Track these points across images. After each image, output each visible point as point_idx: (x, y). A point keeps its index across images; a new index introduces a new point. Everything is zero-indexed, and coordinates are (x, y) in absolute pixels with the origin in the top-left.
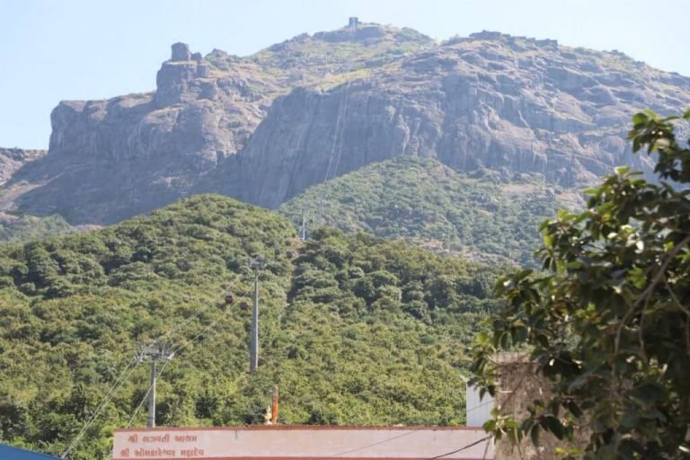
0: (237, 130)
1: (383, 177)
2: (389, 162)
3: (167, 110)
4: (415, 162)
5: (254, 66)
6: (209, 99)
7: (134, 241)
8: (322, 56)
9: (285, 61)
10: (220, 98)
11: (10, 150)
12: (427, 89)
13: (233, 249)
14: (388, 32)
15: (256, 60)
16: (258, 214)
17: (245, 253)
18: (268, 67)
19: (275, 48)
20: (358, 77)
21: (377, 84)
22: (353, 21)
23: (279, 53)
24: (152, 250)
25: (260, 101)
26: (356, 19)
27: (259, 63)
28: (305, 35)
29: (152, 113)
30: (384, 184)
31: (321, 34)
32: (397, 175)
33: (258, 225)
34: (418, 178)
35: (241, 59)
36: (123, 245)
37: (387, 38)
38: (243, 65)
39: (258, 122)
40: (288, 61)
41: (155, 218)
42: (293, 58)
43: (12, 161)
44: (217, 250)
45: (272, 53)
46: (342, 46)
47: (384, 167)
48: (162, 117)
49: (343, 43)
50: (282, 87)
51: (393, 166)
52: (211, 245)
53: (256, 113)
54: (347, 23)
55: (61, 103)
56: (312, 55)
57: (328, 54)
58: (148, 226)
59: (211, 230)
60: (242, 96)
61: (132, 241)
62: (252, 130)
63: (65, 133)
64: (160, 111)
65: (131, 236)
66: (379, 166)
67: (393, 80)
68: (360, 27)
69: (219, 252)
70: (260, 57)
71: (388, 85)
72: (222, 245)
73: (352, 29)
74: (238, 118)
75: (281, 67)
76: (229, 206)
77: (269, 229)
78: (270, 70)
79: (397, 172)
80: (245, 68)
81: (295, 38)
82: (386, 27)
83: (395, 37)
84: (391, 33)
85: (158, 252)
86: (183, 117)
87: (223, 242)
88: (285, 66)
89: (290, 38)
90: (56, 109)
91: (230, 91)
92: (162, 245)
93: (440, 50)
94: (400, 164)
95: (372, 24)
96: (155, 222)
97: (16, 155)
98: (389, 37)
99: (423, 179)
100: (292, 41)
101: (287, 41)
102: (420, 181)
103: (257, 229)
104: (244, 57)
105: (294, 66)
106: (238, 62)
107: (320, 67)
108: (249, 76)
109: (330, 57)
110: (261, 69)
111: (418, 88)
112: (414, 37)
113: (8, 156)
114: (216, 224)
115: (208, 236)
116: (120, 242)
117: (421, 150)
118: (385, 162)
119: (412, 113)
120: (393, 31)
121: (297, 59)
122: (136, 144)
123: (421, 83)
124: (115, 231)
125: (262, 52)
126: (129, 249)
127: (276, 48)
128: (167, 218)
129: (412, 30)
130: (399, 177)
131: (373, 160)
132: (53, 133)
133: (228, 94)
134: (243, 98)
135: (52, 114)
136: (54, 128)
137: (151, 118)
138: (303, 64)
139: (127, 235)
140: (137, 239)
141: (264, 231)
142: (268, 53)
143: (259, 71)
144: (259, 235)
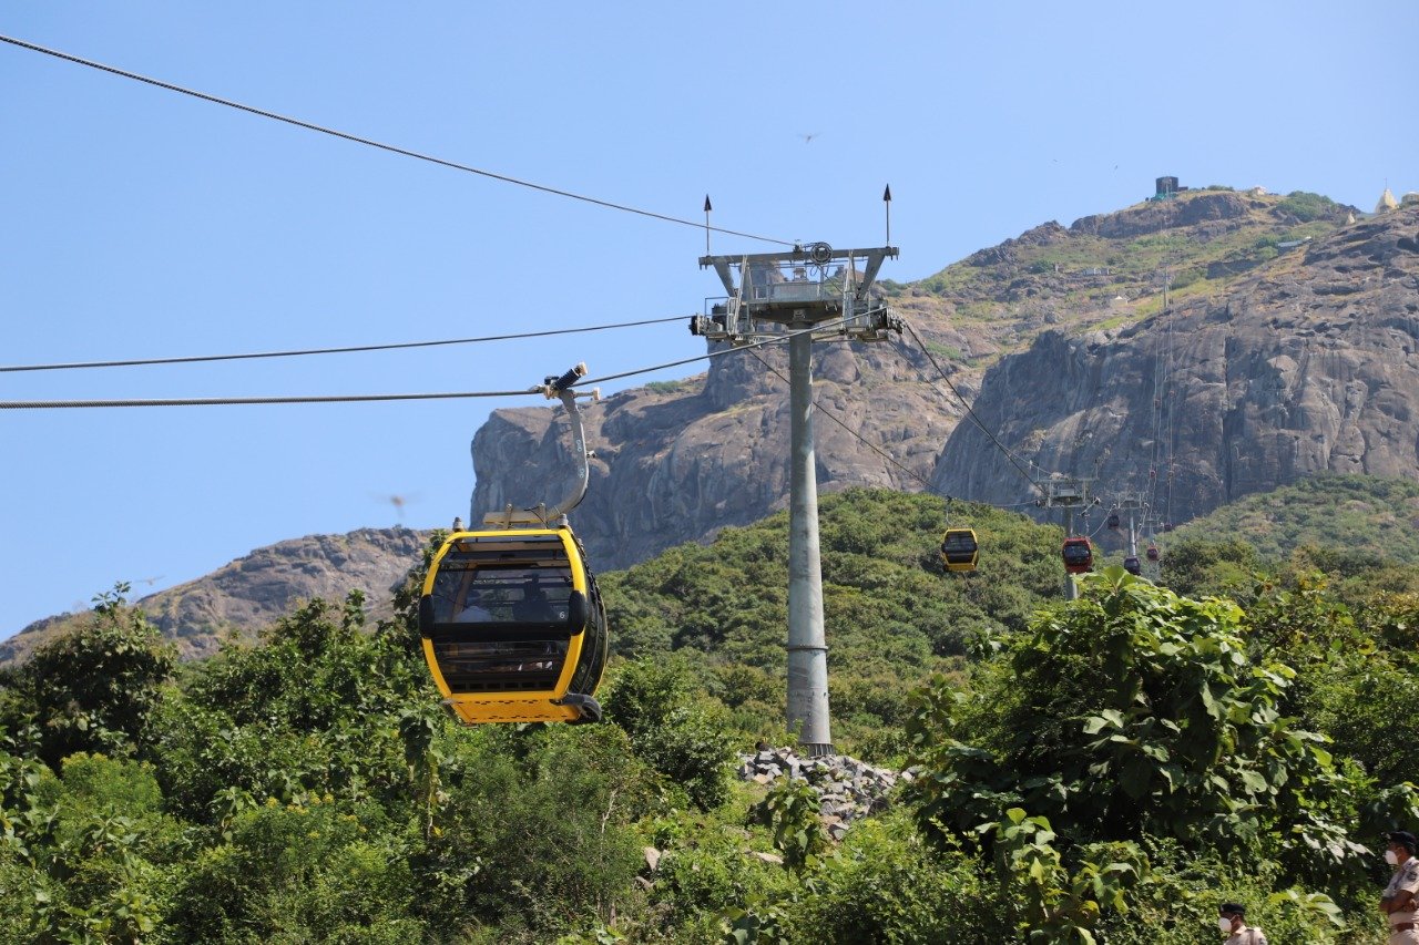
0: (903, 447)
1: (1278, 526)
2: (1293, 491)
3: (734, 411)
4: (1358, 487)
5: (934, 300)
6: (833, 379)
7: (673, 604)
8: (1096, 269)
9: (1007, 283)
10: (858, 376)
11: (385, 533)
12: (1375, 309)
13: (944, 605)
14: (1253, 205)
15: (938, 288)
16: (1002, 524)
17: (981, 613)
18: (968, 301)
19: (983, 257)
20: (1194, 297)
21: (1244, 307)
22: (1167, 186)
23: (991, 269)
24: (721, 622)
25: (953, 379)
26: (1175, 180)
27: (945, 295)
28: (1052, 227)
29: (702, 421)
30: (1281, 544)
31: (1090, 221)
32: (1315, 518)
33: (1006, 547)
34: (1371, 525)
35: (902, 288)
36: (645, 614)
37: (1253, 218)
38: (909, 300)
39: (951, 426)
40: (1016, 285)
41: (727, 547)
42: (1027, 276)
43: (391, 557)
44: (902, 610)
45: (976, 270)
46: (1144, 244)
47: (1277, 503)
48: (725, 427)
49: (1145, 238)
50: (1004, 343)
51: (1301, 501)
52: (884, 597)
53: (947, 406)
54: (1152, 193)
55: (493, 415)
56: (1072, 268)
57: (1111, 262)
58: (708, 566)
59: (878, 562)
60: (909, 367)
61: (666, 604)
62: (939, 446)
63: (505, 482)
64: (720, 415)
65: (664, 591)
66: (1265, 502)
67: (1284, 295)
68: (1182, 197)
69: (908, 614)
70: (946, 280)
71: (1272, 307)
72: (914, 598)
73: (1167, 204)
74: (904, 419)
75: (1000, 299)
76: (923, 510)
77: (1037, 556)
78: (974, 307)
79: (1316, 514)
80: (914, 307)
81: (1026, 233)
82: (1250, 194)
83: (1273, 213)
84: (1262, 205)
85: (738, 623)
86: (773, 424)
87: (914, 590)
88: (1009, 297)
89: (1015, 236)
90: (483, 430)
91: (881, 359)
92: (748, 605)
93: (1400, 216)
94: (1321, 494)
95: (1213, 188)
96: (724, 557)
97: (398, 542)
98: (1257, 215)
99: (1385, 526)
100: (1020, 241)
101: (1009, 242)
102: (1376, 530)
103: (1006, 556)
104: (910, 285)
105: (1030, 293)
106: (897, 295)
107: (1094, 291)
108: (923, 324)
109: (1116, 268)
110: (951, 308)
111: (1351, 309)
112: (1319, 209)
113: (382, 547)
114: (892, 549)
115: (872, 577)
116: (635, 608)
117: (1370, 459)
118: (1279, 491)
119: (1338, 369)
120: (1265, 201)
121: (1036, 277)
122: (668, 494)
123: (1358, 296)
124: (623, 584)
125: (951, 271)
126: (659, 623)
127: (985, 259)
128: (757, 544)
129: (1314, 196)
130: (1320, 525)
131: (1252, 489)
132: (478, 485)
133: (878, 366)
134: (913, 375)
135: (473, 443)
136: (479, 474)
137: (697, 432)
138: (1053, 288)
139: (652, 590)
140: (679, 597)
141: (1026, 561)
142: (967, 270)
143: (948, 313)
144: (1013, 570)
